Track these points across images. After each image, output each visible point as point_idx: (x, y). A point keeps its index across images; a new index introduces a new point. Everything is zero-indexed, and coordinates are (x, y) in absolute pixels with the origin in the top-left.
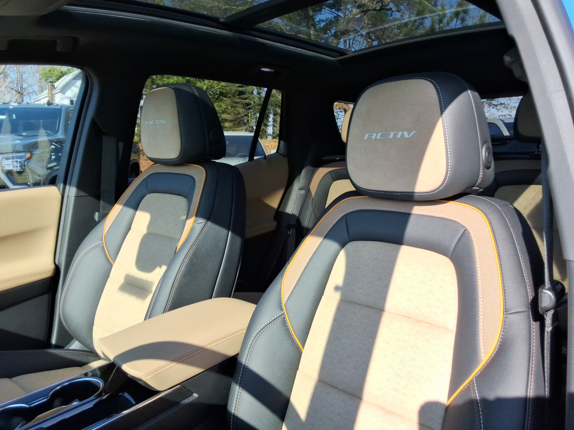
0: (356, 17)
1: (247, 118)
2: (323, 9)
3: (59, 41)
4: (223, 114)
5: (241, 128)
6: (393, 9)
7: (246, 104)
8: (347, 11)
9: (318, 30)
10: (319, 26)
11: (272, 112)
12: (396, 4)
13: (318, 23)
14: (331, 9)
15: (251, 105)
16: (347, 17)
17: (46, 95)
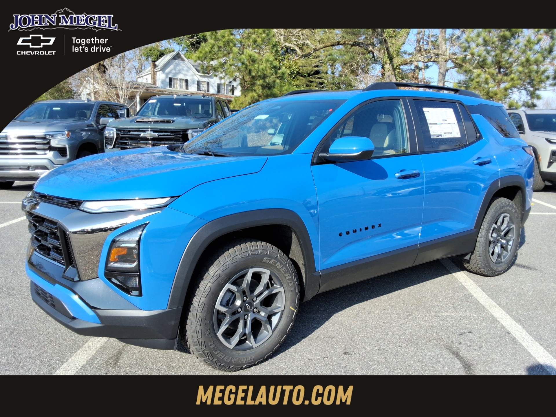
7: (320, 83)
15: (325, 84)
17: (149, 73)
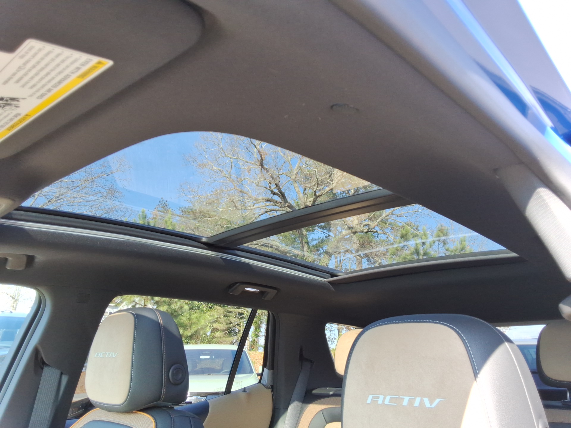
0: (345, 237)
1: (239, 328)
2: (315, 229)
3: (10, 259)
4: (215, 323)
5: (231, 338)
6: (379, 232)
7: (238, 313)
8: (337, 232)
9: (311, 247)
10: (312, 243)
11: (264, 322)
12: (382, 228)
13: (311, 241)
14: (323, 230)
15: (244, 315)
16: (337, 237)
